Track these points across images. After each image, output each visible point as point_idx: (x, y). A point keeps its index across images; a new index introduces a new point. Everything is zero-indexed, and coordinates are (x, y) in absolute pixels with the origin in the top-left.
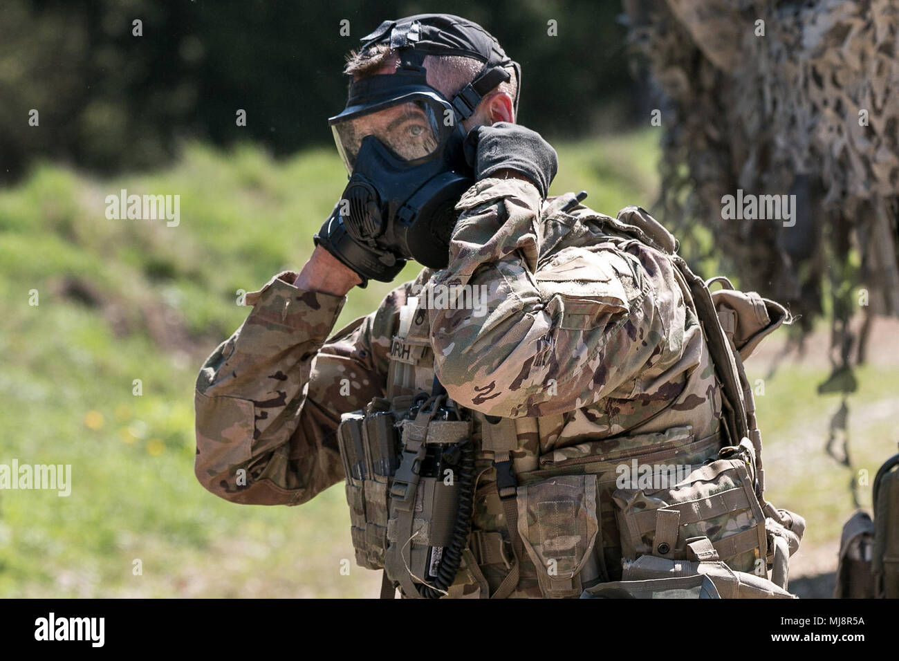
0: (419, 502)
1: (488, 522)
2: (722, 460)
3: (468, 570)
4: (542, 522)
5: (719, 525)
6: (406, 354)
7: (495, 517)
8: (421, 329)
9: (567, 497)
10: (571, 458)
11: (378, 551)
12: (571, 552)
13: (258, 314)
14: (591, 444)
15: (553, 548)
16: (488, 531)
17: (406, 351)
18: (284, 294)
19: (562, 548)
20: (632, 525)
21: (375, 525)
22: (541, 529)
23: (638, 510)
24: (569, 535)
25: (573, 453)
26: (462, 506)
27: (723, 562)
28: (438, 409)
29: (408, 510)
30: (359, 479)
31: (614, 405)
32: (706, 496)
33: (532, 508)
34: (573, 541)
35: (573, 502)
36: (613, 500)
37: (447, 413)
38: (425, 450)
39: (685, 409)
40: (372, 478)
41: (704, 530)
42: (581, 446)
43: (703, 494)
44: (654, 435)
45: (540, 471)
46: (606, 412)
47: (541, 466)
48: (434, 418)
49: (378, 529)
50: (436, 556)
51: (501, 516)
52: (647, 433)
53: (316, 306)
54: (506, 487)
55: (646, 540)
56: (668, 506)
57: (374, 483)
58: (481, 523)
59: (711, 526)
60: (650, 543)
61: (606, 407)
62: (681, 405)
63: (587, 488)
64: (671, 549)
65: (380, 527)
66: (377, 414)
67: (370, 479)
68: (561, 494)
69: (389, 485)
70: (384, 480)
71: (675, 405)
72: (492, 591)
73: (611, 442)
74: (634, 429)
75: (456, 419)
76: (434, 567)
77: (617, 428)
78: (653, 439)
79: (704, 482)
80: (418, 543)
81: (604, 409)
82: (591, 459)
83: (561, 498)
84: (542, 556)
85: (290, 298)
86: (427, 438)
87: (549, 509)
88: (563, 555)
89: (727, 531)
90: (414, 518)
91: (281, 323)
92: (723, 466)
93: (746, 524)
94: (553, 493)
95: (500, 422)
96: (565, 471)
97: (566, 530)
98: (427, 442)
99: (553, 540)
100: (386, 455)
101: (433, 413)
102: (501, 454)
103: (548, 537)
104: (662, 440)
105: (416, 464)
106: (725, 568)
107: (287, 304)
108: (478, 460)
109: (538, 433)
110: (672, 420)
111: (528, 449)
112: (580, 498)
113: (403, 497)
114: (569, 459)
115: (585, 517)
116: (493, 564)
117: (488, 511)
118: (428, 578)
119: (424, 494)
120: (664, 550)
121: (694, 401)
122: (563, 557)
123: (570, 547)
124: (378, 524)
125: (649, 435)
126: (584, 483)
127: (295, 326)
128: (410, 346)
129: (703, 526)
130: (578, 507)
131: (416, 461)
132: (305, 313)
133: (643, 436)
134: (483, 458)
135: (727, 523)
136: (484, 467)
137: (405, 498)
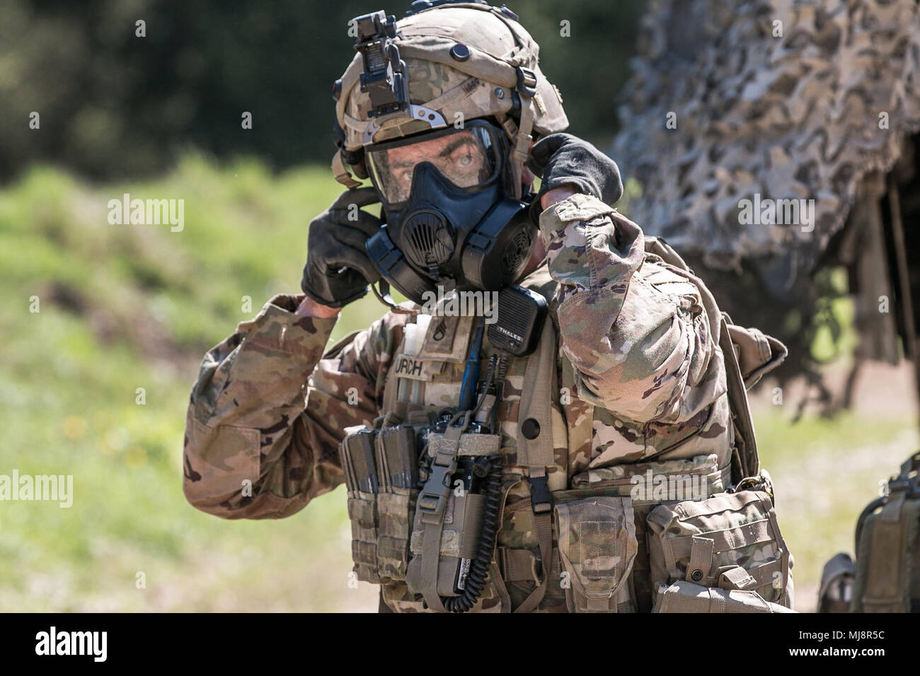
0: (449, 514)
1: (514, 539)
2: (746, 491)
3: (492, 584)
4: (584, 541)
5: (749, 555)
6: (417, 371)
7: (522, 534)
8: (442, 344)
9: (609, 518)
10: (605, 480)
11: (393, 563)
12: (611, 572)
13: (254, 340)
14: (624, 466)
15: (593, 568)
16: (513, 548)
17: (417, 368)
18: (280, 320)
19: (601, 568)
20: (667, 550)
21: (392, 538)
22: (582, 549)
23: (672, 535)
24: (609, 555)
25: (608, 474)
26: (489, 522)
27: (754, 591)
28: (470, 424)
29: (437, 523)
30: (369, 493)
31: (652, 427)
32: (736, 526)
33: (575, 527)
34: (613, 562)
35: (614, 522)
36: (647, 523)
37: (480, 427)
38: (456, 464)
39: (710, 437)
40: (390, 491)
41: (735, 559)
42: (615, 468)
43: (733, 523)
44: (683, 461)
45: (572, 491)
46: (644, 433)
47: (573, 486)
48: (466, 431)
49: (397, 542)
50: (464, 570)
51: (529, 534)
52: (675, 459)
53: (312, 330)
54: (541, 503)
55: (681, 567)
56: (701, 533)
57: (394, 495)
58: (506, 539)
59: (741, 555)
60: (684, 569)
61: (644, 428)
62: (706, 433)
63: (626, 511)
64: (704, 576)
65: (399, 539)
66: (398, 427)
67: (387, 492)
68: (603, 515)
69: (413, 498)
70: (406, 493)
71: (702, 432)
72: (514, 606)
73: (643, 466)
74: (662, 454)
75: (489, 432)
76: (462, 580)
77: (651, 450)
78: (682, 466)
79: (732, 511)
80: (447, 555)
81: (642, 429)
82: (624, 481)
83: (603, 518)
84: (581, 575)
85: (287, 324)
86: (459, 452)
87: (591, 529)
88: (602, 575)
89: (755, 561)
90: (443, 529)
91: (279, 348)
92: (748, 497)
93: (771, 556)
94: (595, 513)
95: (538, 438)
96: (601, 492)
97: (607, 550)
98: (459, 454)
99: (594, 560)
100: (408, 468)
101: (464, 428)
102: (537, 469)
103: (588, 556)
104: (690, 467)
105: (447, 478)
106: (758, 597)
107: (284, 330)
108: (505, 474)
109: (568, 449)
110: (698, 447)
111: (559, 464)
112: (621, 519)
113: (434, 510)
114: (604, 480)
115: (626, 539)
116: (516, 582)
117: (515, 528)
118: (457, 591)
119: (454, 506)
120: (697, 577)
121: (717, 430)
122: (602, 577)
123: (610, 567)
124: (396, 536)
125: (679, 462)
126: (622, 505)
127: (293, 351)
128: (421, 363)
129: (734, 555)
130: (620, 528)
131: (447, 474)
132: (302, 338)
133: (673, 462)
134: (509, 472)
135: (754, 553)
136: (512, 481)
137: (436, 511)
